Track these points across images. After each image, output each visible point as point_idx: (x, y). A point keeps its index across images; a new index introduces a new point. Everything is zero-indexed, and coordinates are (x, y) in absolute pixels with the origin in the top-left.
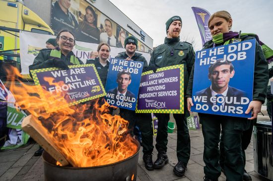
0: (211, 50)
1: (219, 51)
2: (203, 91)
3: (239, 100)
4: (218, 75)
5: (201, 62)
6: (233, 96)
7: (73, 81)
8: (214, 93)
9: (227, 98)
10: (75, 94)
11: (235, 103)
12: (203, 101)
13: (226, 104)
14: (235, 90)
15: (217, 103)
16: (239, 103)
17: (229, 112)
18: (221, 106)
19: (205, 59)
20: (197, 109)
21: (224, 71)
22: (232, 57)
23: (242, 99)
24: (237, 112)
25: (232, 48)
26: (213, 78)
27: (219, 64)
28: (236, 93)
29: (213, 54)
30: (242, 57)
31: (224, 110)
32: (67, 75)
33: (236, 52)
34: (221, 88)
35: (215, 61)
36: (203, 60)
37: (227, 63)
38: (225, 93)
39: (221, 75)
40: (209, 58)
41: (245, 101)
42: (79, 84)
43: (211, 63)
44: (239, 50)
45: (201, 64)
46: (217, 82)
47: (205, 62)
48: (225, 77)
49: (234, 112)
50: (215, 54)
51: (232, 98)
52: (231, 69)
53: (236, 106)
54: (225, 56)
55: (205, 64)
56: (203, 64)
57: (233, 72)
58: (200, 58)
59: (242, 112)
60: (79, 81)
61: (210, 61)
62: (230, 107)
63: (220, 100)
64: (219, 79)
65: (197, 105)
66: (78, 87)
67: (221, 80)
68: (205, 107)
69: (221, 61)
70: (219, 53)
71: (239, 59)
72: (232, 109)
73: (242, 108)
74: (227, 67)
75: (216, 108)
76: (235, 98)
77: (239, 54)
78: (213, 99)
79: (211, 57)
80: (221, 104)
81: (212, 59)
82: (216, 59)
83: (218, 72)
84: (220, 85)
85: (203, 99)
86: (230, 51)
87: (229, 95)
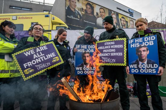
0: (136, 40)
1: (140, 40)
2: (134, 62)
3: (153, 66)
4: (141, 53)
5: (131, 46)
6: (150, 64)
7: (39, 56)
8: (141, 63)
9: (147, 65)
10: (41, 66)
11: (151, 67)
12: (135, 67)
13: (147, 68)
14: (150, 61)
15: (142, 68)
16: (153, 67)
17: (149, 72)
18: (145, 70)
19: (133, 44)
20: (132, 72)
21: (144, 51)
22: (147, 44)
23: (155, 65)
24: (153, 72)
25: (146, 39)
26: (139, 54)
27: (141, 47)
28: (151, 62)
29: (137, 42)
30: (151, 43)
31: (146, 71)
32: (34, 53)
33: (149, 41)
34: (144, 59)
35: (139, 45)
36: (132, 45)
37: (145, 46)
38: (146, 63)
39: (143, 53)
40: (135, 44)
41: (156, 66)
42: (43, 58)
43: (137, 46)
44: (150, 40)
45: (131, 47)
46: (141, 56)
47: (133, 46)
48: (145, 54)
49: (151, 72)
50: (138, 42)
51: (149, 65)
52: (147, 50)
53: (152, 69)
54: (143, 43)
55: (134, 47)
56: (132, 47)
57: (148, 51)
58: (131, 44)
59: (155, 72)
60: (43, 56)
61: (136, 45)
62: (149, 70)
63: (144, 66)
64: (142, 55)
65: (132, 70)
66: (43, 60)
67: (143, 55)
68: (137, 71)
69: (142, 46)
70: (140, 41)
71: (150, 45)
72: (150, 70)
73: (155, 70)
74: (145, 49)
75: (142, 71)
76: (151, 65)
77: (150, 42)
78: (140, 66)
79: (136, 43)
80: (144, 68)
81: (137, 44)
82: (139, 44)
83: (141, 51)
84: (143, 58)
85: (135, 66)
86: (145, 40)
87: (148, 63)
